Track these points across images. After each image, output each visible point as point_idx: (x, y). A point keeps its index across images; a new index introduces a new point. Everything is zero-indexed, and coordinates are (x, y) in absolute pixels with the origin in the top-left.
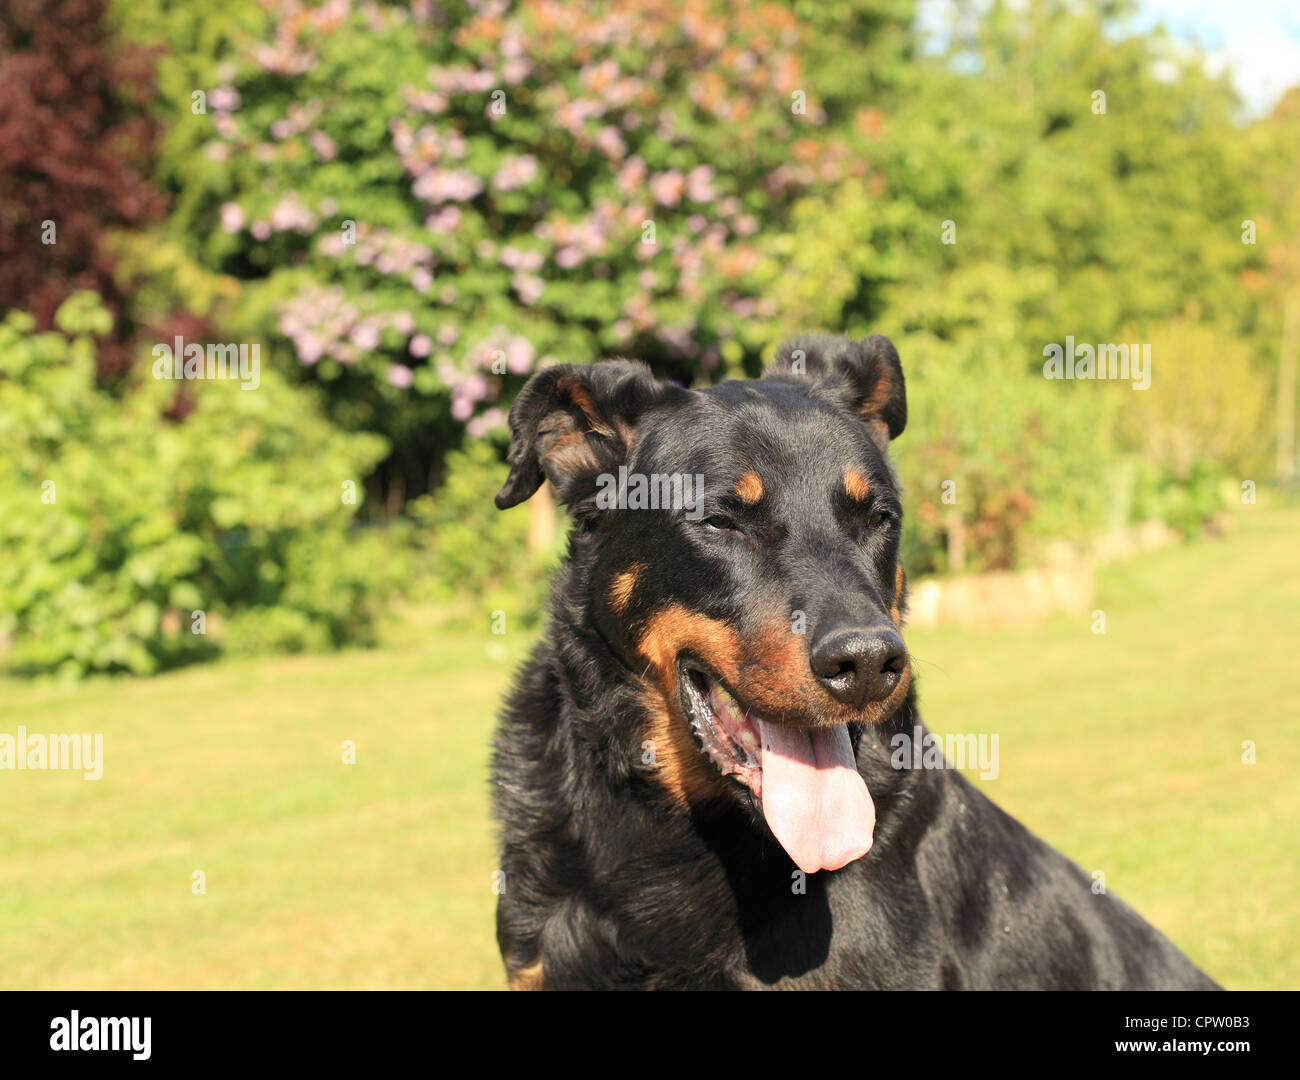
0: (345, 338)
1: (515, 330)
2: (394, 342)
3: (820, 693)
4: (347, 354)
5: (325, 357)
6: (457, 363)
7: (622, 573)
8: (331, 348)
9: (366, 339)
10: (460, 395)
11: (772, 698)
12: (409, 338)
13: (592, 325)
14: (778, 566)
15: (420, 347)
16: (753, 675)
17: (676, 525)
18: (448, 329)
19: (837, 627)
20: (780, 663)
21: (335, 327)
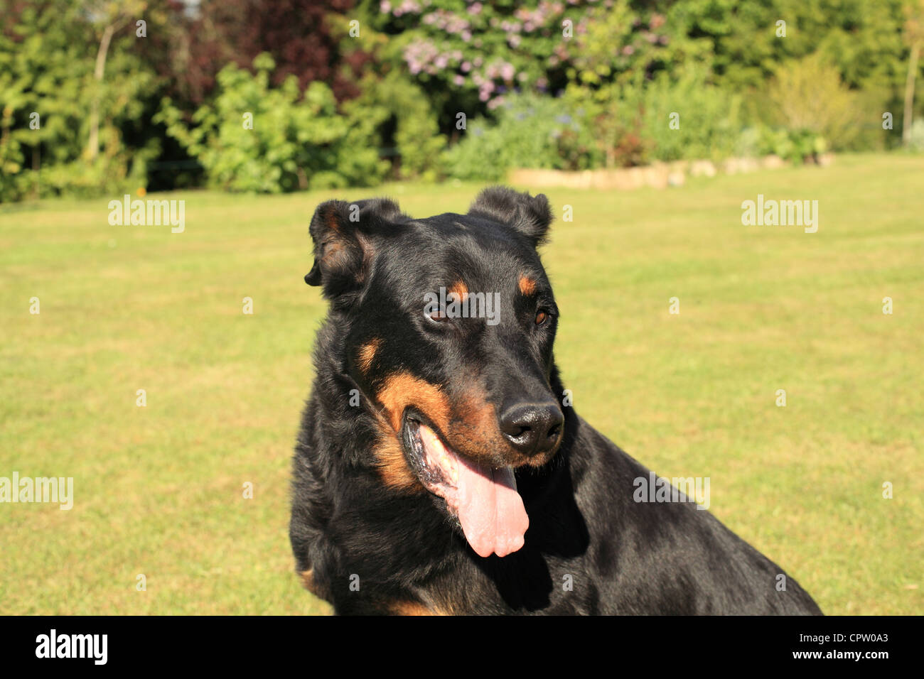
0: (432, 62)
1: (507, 60)
2: (454, 65)
3: (505, 445)
4: (432, 70)
5: (422, 72)
6: (482, 75)
7: (366, 345)
8: (425, 67)
9: (441, 64)
10: (483, 90)
11: (471, 446)
12: (462, 62)
13: (540, 58)
14: (477, 351)
15: (466, 67)
16: (458, 429)
17: (405, 314)
18: (478, 58)
19: (520, 402)
20: (476, 422)
21: (427, 58)
